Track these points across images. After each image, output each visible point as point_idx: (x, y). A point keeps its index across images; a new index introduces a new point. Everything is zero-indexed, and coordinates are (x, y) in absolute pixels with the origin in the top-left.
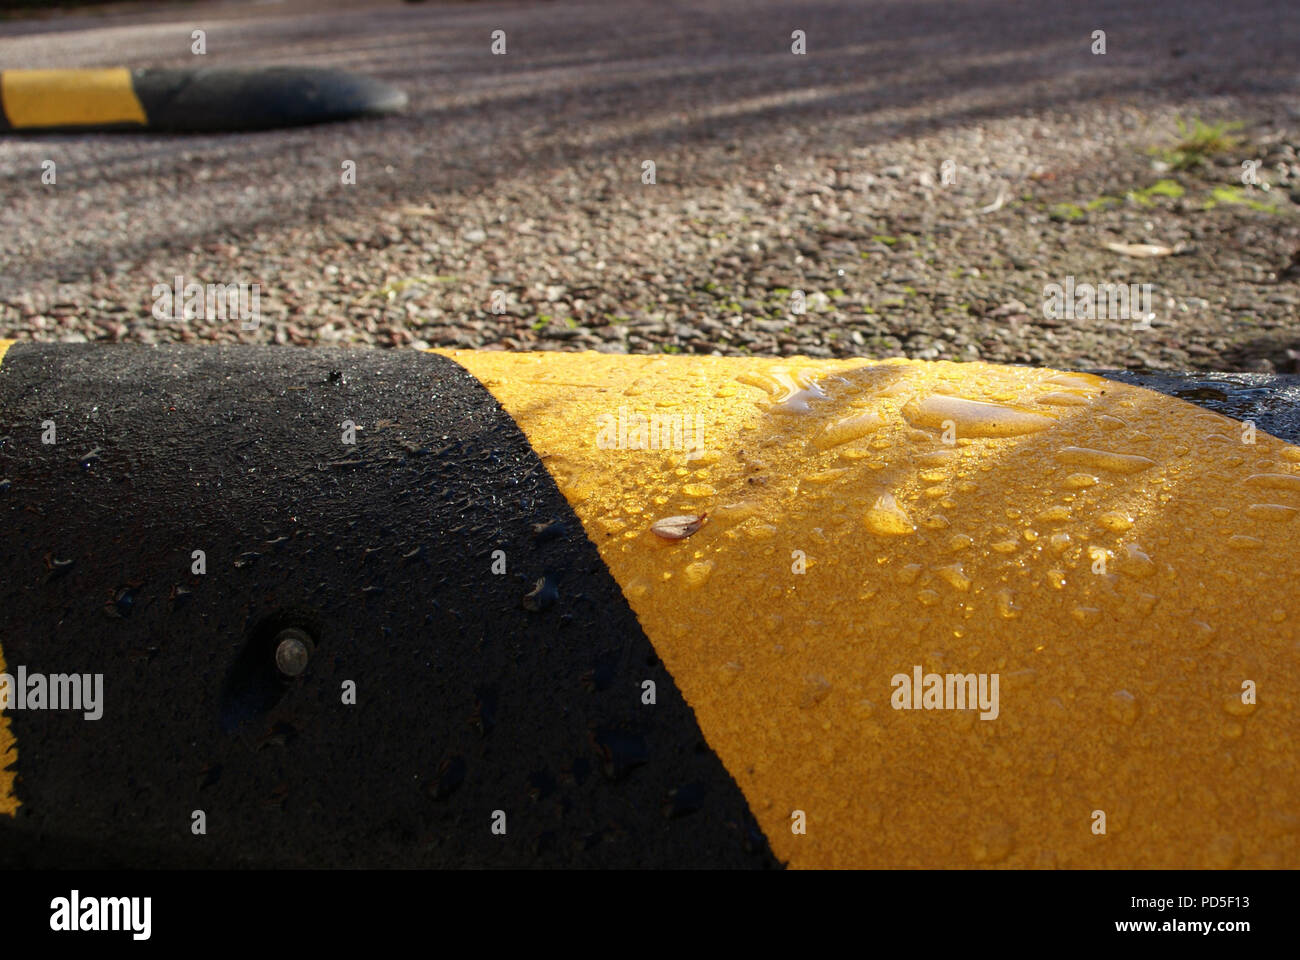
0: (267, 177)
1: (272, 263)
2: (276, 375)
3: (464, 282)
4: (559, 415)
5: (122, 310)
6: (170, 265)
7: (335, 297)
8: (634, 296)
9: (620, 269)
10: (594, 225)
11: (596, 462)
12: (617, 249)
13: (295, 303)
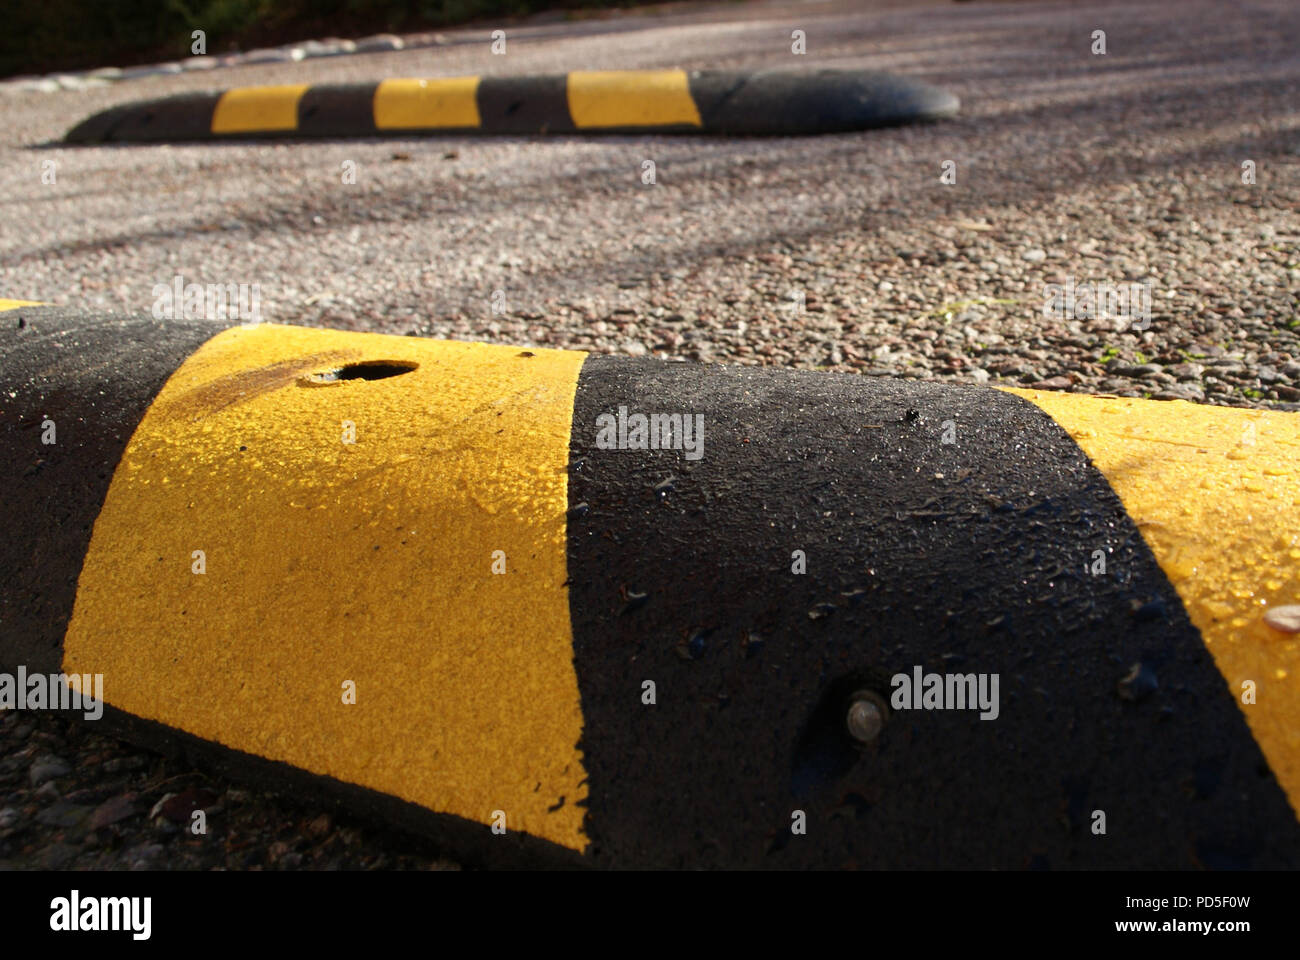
0: (819, 183)
1: (825, 275)
2: (850, 410)
3: (1025, 305)
4: (1156, 477)
5: (679, 319)
6: (726, 275)
7: (891, 316)
8: (1209, 330)
9: (1192, 299)
10: (1162, 249)
11: (1199, 534)
12: (1189, 276)
13: (851, 320)
